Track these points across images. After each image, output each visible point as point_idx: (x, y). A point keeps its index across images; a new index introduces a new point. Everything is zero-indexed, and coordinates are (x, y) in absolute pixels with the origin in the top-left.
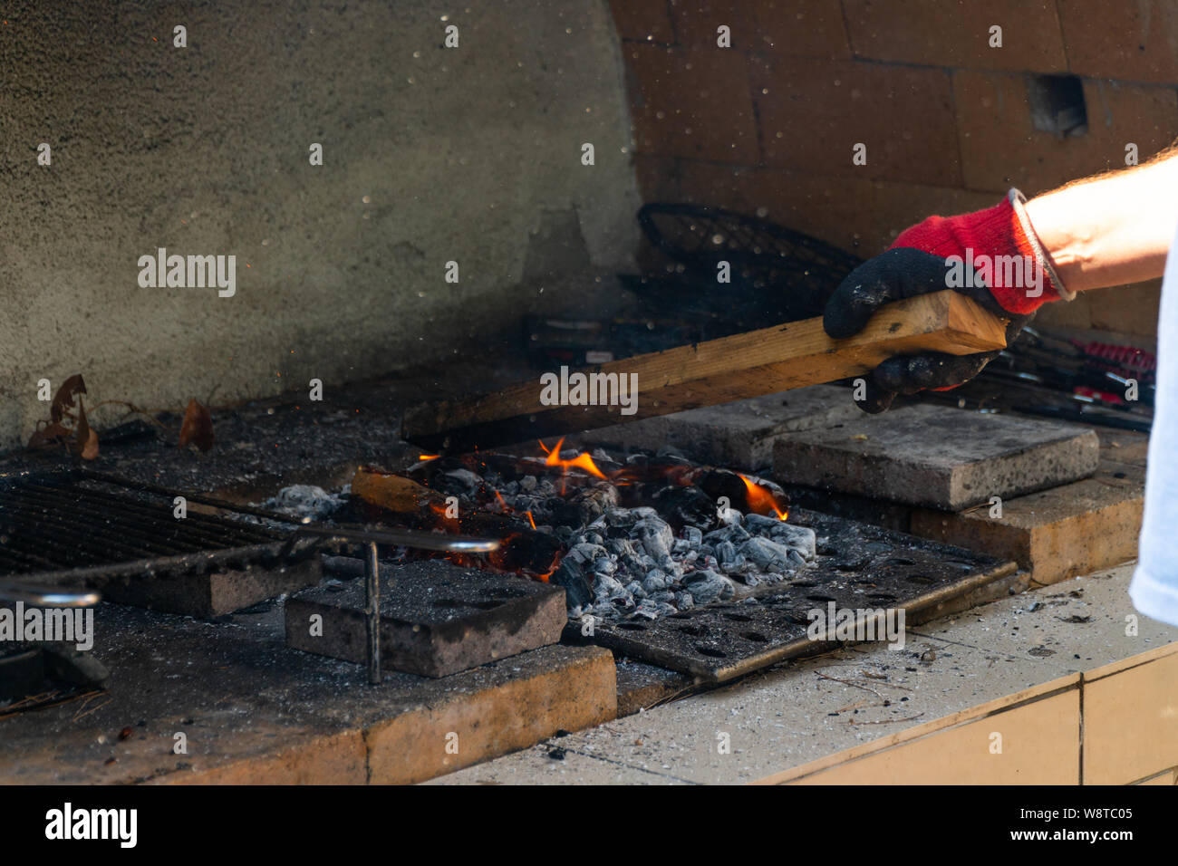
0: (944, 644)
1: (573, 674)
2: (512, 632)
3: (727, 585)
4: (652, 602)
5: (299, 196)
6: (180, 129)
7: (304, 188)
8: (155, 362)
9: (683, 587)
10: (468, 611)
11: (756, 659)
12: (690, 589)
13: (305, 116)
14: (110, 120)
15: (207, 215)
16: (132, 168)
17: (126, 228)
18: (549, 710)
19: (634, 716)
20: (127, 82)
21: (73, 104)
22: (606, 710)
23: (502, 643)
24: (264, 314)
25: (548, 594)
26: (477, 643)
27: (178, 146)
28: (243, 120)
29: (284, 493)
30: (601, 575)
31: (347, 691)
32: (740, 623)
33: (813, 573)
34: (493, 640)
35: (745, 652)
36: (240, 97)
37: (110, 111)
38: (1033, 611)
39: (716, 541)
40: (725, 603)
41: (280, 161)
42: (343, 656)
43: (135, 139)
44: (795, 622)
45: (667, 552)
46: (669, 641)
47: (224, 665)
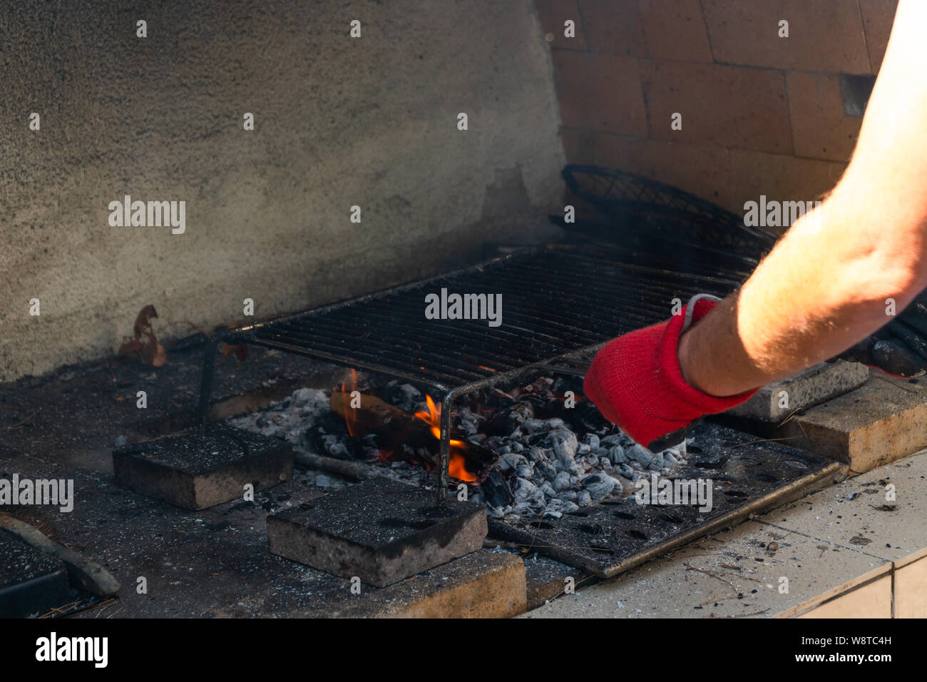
0: (785, 533)
1: (491, 580)
2: (443, 545)
3: (616, 485)
4: (559, 501)
5: (317, 166)
6: (228, 123)
7: (321, 161)
8: (213, 289)
9: (583, 488)
10: (407, 531)
11: (637, 558)
12: (588, 488)
13: (321, 110)
14: (175, 118)
15: (249, 183)
16: (192, 151)
17: (188, 195)
18: (471, 610)
19: (540, 609)
20: (187, 90)
21: (146, 107)
22: (518, 605)
23: (435, 554)
24: (294, 252)
25: (472, 513)
26: (415, 557)
27: (226, 134)
28: (275, 114)
29: (296, 395)
30: (522, 479)
31: (309, 601)
32: (626, 521)
33: (682, 469)
34: (427, 553)
35: (629, 550)
36: (272, 98)
37: (174, 111)
38: (852, 499)
39: (609, 445)
40: (616, 498)
41: (304, 142)
42: (310, 564)
43: (194, 131)
44: (668, 519)
45: (572, 457)
46: (570, 539)
47: (217, 572)
